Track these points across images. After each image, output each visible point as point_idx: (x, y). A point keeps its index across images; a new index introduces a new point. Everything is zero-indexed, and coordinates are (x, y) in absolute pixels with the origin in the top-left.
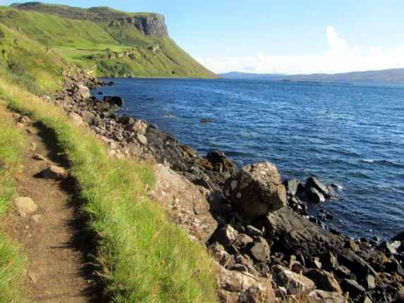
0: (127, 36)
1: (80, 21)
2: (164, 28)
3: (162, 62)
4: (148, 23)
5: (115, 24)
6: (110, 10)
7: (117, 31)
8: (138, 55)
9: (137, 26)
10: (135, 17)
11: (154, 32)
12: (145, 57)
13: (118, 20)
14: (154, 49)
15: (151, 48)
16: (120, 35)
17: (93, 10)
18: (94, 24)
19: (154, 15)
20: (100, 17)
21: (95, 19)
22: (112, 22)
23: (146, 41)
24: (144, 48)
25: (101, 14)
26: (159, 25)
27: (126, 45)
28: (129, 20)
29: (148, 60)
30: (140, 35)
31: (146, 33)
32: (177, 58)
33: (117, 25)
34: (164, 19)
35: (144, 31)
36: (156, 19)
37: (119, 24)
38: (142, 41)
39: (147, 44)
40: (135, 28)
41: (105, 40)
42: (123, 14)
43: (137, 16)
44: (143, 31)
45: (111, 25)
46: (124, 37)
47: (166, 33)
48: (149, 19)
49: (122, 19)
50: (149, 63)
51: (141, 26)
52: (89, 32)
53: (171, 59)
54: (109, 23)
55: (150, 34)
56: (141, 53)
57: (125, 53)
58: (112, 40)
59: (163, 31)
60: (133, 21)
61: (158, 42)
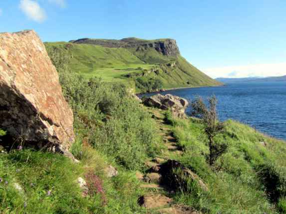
0: (150, 57)
1: (115, 49)
2: (176, 49)
3: (178, 75)
4: (165, 46)
5: (140, 49)
6: (136, 39)
7: (143, 54)
8: (161, 71)
9: (157, 49)
10: (155, 43)
11: (170, 53)
12: (166, 72)
13: (143, 45)
14: (172, 65)
15: (169, 65)
16: (145, 56)
17: (124, 40)
18: (126, 50)
19: (169, 40)
20: (130, 45)
21: (126, 47)
22: (139, 48)
23: (164, 60)
24: (164, 65)
25: (130, 43)
26: (173, 47)
27: (150, 64)
28: (151, 45)
29: (168, 74)
30: (159, 55)
31: (164, 53)
32: (189, 71)
33: (142, 50)
34: (176, 42)
35: (163, 52)
36: (170, 43)
37: (143, 48)
38: (162, 60)
39: (166, 62)
40: (156, 51)
41: (133, 61)
42: (147, 41)
43: (157, 41)
44: (161, 53)
45: (137, 50)
46: (147, 57)
47: (178, 53)
48: (166, 44)
49: (146, 45)
50: (169, 77)
51: (160, 49)
52: (123, 56)
53: (185, 72)
54: (136, 48)
55: (166, 55)
56: (163, 69)
57: (152, 69)
58: (139, 61)
59: (176, 51)
60: (154, 45)
61: (174, 60)
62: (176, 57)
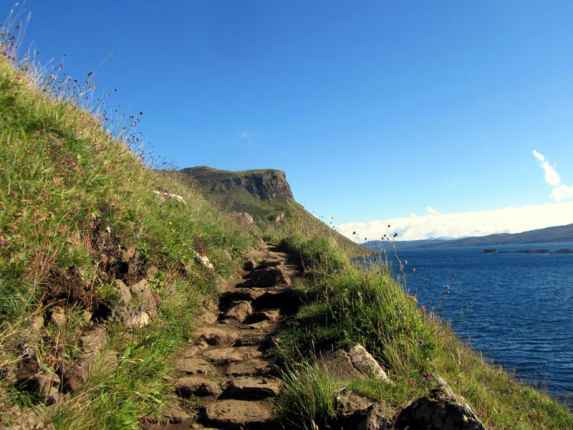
2: (286, 188)
4: (264, 183)
5: (217, 188)
9: (249, 189)
10: (246, 177)
11: (274, 195)
13: (223, 182)
14: (278, 219)
15: (272, 219)
19: (274, 175)
22: (214, 186)
23: (264, 208)
24: (263, 219)
26: (280, 185)
28: (238, 181)
30: (255, 201)
31: (263, 197)
33: (221, 190)
34: (284, 176)
35: (260, 194)
36: (275, 177)
37: (224, 188)
38: (257, 208)
39: (267, 212)
40: (248, 193)
42: (230, 174)
43: (250, 174)
44: (259, 197)
45: (212, 191)
47: (290, 195)
48: (267, 178)
49: (228, 181)
51: (254, 188)
54: (210, 188)
55: (267, 199)
59: (285, 192)
60: (243, 182)
61: (282, 209)
62: (286, 203)
